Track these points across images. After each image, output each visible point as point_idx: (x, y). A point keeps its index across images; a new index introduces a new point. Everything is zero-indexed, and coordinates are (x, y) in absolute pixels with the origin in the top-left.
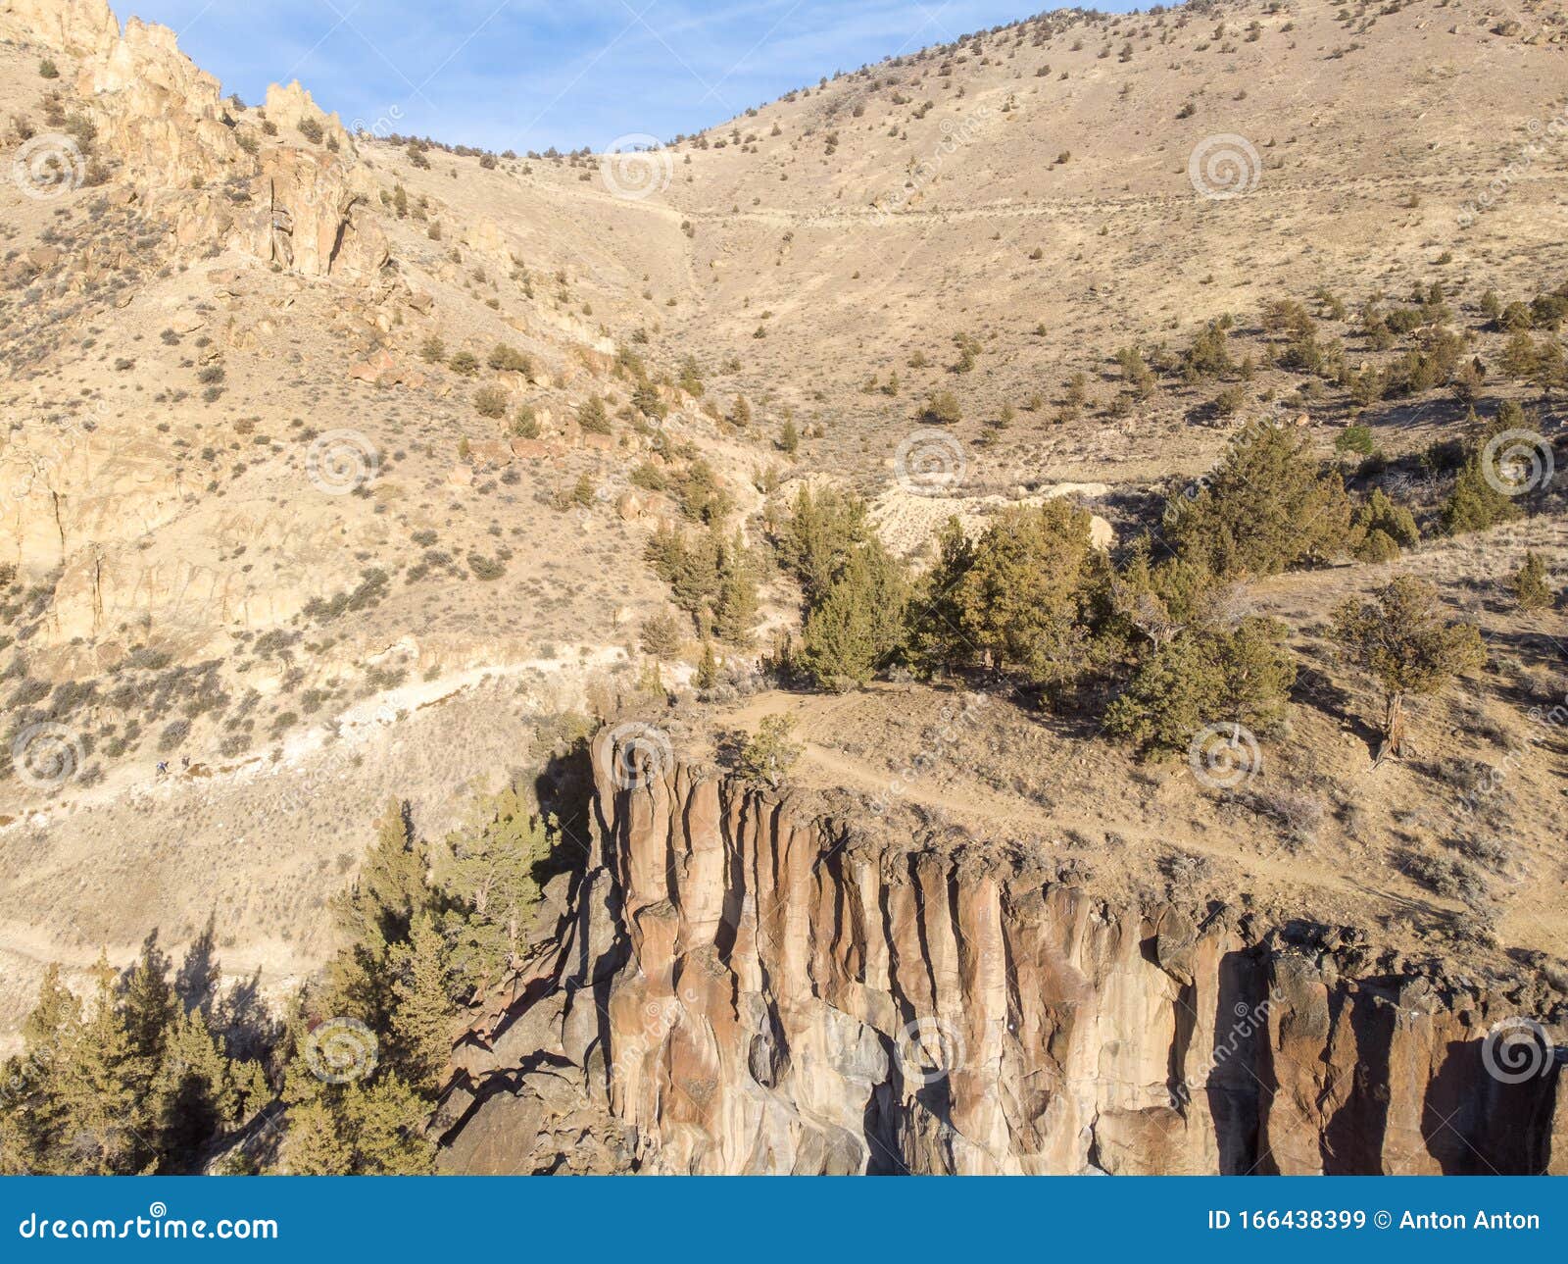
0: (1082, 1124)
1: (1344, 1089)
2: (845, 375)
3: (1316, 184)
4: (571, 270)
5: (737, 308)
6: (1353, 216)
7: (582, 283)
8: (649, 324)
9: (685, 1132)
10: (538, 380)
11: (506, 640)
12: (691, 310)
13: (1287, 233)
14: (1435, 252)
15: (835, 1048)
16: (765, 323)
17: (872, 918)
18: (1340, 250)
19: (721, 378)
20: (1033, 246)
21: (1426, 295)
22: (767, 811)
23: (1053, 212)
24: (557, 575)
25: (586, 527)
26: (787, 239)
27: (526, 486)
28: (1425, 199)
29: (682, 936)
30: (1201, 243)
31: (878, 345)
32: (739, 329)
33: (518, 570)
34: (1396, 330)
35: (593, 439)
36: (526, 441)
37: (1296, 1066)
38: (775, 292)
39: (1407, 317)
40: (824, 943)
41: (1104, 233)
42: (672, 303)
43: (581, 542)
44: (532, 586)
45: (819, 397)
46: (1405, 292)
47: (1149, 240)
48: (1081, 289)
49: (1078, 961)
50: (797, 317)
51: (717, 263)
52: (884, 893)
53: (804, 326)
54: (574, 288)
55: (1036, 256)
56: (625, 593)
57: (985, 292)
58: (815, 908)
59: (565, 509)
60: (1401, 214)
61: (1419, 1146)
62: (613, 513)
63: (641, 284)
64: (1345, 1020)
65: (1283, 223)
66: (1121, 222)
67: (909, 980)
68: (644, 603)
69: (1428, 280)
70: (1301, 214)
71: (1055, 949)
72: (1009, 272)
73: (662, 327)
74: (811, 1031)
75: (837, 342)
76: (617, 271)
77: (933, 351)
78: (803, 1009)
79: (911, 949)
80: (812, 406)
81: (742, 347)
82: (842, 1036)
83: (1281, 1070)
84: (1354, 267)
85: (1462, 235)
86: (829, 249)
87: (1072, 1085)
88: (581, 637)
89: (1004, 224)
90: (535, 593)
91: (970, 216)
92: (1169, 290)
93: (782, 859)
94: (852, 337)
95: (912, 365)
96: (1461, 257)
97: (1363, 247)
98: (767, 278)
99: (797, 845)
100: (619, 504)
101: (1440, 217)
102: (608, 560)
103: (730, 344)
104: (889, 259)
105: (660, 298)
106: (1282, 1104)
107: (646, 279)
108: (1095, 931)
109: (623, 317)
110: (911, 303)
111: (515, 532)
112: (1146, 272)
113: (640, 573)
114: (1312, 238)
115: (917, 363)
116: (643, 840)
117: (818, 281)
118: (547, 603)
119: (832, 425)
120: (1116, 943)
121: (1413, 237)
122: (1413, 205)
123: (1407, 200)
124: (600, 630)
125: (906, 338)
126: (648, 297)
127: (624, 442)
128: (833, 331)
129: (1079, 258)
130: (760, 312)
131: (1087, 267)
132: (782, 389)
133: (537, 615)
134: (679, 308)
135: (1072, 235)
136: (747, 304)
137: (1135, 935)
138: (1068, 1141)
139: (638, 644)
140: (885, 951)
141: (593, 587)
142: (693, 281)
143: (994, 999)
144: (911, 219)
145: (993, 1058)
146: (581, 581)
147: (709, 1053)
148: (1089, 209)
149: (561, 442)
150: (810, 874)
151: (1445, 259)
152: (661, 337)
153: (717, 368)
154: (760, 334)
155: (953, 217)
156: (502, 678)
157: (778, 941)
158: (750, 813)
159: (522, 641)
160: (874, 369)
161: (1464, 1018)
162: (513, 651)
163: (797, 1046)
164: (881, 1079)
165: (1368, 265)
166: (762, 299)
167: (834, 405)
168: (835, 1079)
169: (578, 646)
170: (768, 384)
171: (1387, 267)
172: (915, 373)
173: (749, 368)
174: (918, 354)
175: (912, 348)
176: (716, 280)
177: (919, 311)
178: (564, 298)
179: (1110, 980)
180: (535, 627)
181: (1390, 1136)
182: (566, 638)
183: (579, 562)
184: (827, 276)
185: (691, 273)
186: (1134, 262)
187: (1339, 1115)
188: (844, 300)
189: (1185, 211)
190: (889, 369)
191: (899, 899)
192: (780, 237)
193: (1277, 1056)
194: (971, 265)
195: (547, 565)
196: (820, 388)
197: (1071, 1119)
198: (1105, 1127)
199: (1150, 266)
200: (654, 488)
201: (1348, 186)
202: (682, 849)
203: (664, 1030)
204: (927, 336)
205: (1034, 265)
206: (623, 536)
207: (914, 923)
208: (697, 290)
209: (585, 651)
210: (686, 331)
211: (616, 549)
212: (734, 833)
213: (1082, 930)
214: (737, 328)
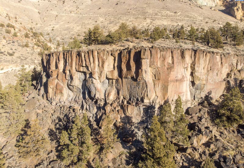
0: (105, 74)
1: (127, 60)
2: (67, 36)
3: (134, 15)
4: (18, 17)
5: (48, 26)
6: (138, 20)
7: (20, 19)
8: (33, 27)
9: (59, 95)
10: (16, 29)
11: (15, 64)
12: (40, 26)
13: (130, 21)
14: (148, 25)
15: (79, 77)
16: (53, 28)
17: (83, 58)
18: (137, 24)
19: (46, 36)
20: (96, 20)
21: (146, 30)
22: (70, 52)
23: (98, 16)
24: (23, 56)
25: (28, 50)
26: (57, 16)
27: (16, 43)
28: (147, 18)
29: (58, 72)
30: (119, 22)
31: (72, 32)
32: (49, 29)
33: (16, 55)
34: (143, 33)
35: (27, 39)
36: (15, 37)
37: (124, 59)
38: (55, 24)
39: (144, 32)
40: (77, 64)
41: (106, 19)
42: (37, 24)
43: (27, 52)
44: (19, 57)
45: (63, 39)
46: (144, 29)
47: (112, 21)
48: (103, 27)
49: (105, 57)
50: (59, 28)
51: (45, 19)
52: (85, 55)
53: (60, 29)
54: (18, 20)
55: (96, 22)
56: (35, 59)
57: (89, 26)
58: (76, 61)
59: (24, 47)
60: (144, 20)
61: (133, 61)
62: (32, 48)
63: (31, 21)
64: (128, 54)
65: (130, 20)
66: (108, 18)
67: (87, 64)
68: (39, 60)
69: (147, 28)
70: (132, 19)
71: (103, 56)
72: (92, 24)
73: (35, 27)
74: (76, 75)
75: (66, 32)
76: (26, 18)
77: (81, 34)
78: (75, 73)
79: (88, 60)
80: (62, 41)
81: (49, 32)
82: (79, 75)
83: (123, 61)
84: (138, 26)
85: (151, 23)
86: (64, 18)
87: (104, 69)
88: (28, 64)
89: (91, 17)
90: (20, 58)
91: (86, 15)
92: (115, 27)
93: (72, 56)
94: (68, 31)
95: (78, 36)
96: (151, 26)
97: (139, 24)
98: (53, 22)
99: (74, 54)
100: (33, 47)
101: (148, 21)
102: (32, 54)
103: (48, 31)
104: (74, 20)
105: (35, 23)
106: (123, 63)
107: (32, 20)
108: (106, 54)
109: (28, 25)
110: (77, 27)
111: (15, 50)
112: (112, 25)
113: (38, 56)
114: (133, 22)
115: (79, 35)
116: (52, 62)
117: (62, 23)
118: (22, 59)
119: (66, 43)
120: (108, 54)
121: (145, 23)
122: (145, 19)
123: (145, 18)
124: (32, 63)
125: (77, 32)
126: (32, 23)
127: (32, 40)
128: (65, 30)
129: (102, 22)
130: (53, 27)
131: (103, 24)
132: (57, 38)
133: (21, 61)
134: (38, 25)
135: (101, 19)
136: (50, 25)
137: (110, 53)
138: (104, 76)
139: (38, 65)
140: (85, 62)
141: (30, 58)
142: (40, 21)
143: (97, 63)
144: (77, 15)
145: (97, 69)
146: (28, 57)
147: (62, 84)
148: (104, 16)
149: (22, 38)
150: (76, 58)
151: (149, 26)
152: (35, 29)
153: (45, 34)
154: (53, 30)
155: (84, 15)
156: (15, 69)
157: (71, 67)
158: (68, 53)
159: (18, 64)
160: (72, 36)
161: (136, 50)
162: (17, 66)
163: (74, 77)
164: (84, 79)
165: (140, 26)
166: (53, 25)
167: (65, 40)
168: (78, 81)
169: (28, 65)
170: (54, 37)
171: (142, 26)
172: (78, 37)
173: (51, 35)
174: (78, 34)
175: (78, 33)
176: (44, 21)
177: (78, 28)
178: (16, 21)
179: (108, 58)
180: (20, 63)
181: (131, 61)
182: (26, 64)
183: (27, 54)
184: (64, 22)
185: (40, 20)
186: (110, 23)
187: (127, 62)
188: (66, 26)
189: (117, 17)
190: (74, 36)
191: (87, 55)
192: (55, 16)
193: (122, 59)
194: (86, 22)
195: (21, 54)
196: (63, 38)
197: (104, 73)
198: (108, 73)
199: (112, 24)
200: (38, 46)
201: (138, 16)
202: (58, 61)
203: (56, 84)
204: (80, 32)
205: (96, 23)
206: (34, 51)
207: (88, 58)
208: (41, 22)
209: (29, 66)
210: (40, 29)
211: (33, 53)
212: (65, 57)
213: (105, 54)
214: (48, 29)
